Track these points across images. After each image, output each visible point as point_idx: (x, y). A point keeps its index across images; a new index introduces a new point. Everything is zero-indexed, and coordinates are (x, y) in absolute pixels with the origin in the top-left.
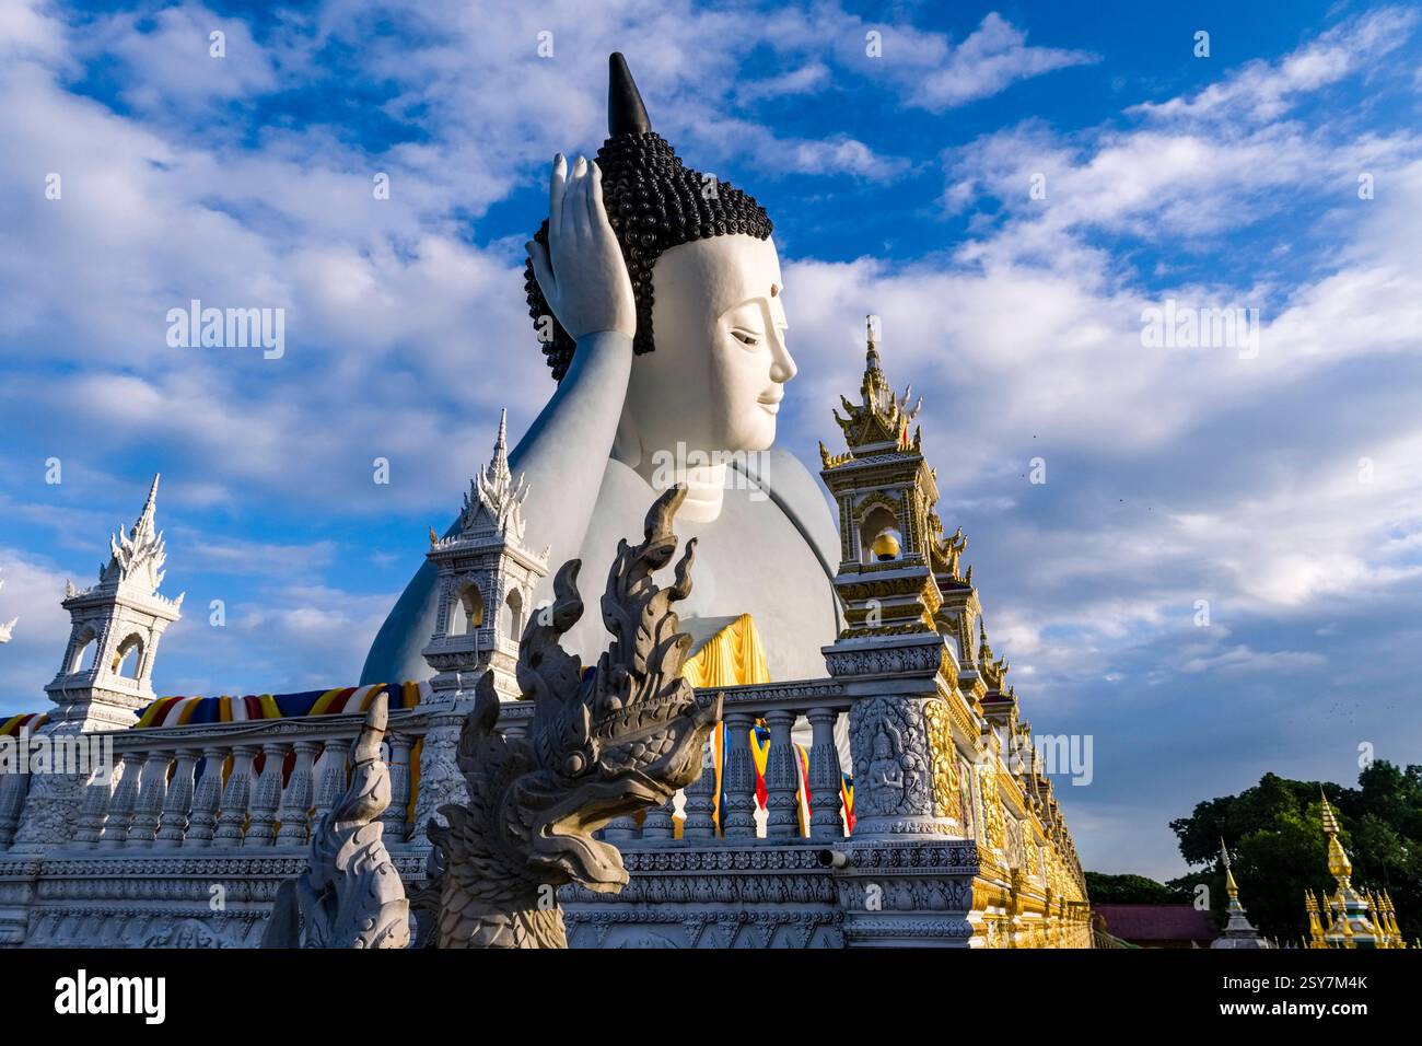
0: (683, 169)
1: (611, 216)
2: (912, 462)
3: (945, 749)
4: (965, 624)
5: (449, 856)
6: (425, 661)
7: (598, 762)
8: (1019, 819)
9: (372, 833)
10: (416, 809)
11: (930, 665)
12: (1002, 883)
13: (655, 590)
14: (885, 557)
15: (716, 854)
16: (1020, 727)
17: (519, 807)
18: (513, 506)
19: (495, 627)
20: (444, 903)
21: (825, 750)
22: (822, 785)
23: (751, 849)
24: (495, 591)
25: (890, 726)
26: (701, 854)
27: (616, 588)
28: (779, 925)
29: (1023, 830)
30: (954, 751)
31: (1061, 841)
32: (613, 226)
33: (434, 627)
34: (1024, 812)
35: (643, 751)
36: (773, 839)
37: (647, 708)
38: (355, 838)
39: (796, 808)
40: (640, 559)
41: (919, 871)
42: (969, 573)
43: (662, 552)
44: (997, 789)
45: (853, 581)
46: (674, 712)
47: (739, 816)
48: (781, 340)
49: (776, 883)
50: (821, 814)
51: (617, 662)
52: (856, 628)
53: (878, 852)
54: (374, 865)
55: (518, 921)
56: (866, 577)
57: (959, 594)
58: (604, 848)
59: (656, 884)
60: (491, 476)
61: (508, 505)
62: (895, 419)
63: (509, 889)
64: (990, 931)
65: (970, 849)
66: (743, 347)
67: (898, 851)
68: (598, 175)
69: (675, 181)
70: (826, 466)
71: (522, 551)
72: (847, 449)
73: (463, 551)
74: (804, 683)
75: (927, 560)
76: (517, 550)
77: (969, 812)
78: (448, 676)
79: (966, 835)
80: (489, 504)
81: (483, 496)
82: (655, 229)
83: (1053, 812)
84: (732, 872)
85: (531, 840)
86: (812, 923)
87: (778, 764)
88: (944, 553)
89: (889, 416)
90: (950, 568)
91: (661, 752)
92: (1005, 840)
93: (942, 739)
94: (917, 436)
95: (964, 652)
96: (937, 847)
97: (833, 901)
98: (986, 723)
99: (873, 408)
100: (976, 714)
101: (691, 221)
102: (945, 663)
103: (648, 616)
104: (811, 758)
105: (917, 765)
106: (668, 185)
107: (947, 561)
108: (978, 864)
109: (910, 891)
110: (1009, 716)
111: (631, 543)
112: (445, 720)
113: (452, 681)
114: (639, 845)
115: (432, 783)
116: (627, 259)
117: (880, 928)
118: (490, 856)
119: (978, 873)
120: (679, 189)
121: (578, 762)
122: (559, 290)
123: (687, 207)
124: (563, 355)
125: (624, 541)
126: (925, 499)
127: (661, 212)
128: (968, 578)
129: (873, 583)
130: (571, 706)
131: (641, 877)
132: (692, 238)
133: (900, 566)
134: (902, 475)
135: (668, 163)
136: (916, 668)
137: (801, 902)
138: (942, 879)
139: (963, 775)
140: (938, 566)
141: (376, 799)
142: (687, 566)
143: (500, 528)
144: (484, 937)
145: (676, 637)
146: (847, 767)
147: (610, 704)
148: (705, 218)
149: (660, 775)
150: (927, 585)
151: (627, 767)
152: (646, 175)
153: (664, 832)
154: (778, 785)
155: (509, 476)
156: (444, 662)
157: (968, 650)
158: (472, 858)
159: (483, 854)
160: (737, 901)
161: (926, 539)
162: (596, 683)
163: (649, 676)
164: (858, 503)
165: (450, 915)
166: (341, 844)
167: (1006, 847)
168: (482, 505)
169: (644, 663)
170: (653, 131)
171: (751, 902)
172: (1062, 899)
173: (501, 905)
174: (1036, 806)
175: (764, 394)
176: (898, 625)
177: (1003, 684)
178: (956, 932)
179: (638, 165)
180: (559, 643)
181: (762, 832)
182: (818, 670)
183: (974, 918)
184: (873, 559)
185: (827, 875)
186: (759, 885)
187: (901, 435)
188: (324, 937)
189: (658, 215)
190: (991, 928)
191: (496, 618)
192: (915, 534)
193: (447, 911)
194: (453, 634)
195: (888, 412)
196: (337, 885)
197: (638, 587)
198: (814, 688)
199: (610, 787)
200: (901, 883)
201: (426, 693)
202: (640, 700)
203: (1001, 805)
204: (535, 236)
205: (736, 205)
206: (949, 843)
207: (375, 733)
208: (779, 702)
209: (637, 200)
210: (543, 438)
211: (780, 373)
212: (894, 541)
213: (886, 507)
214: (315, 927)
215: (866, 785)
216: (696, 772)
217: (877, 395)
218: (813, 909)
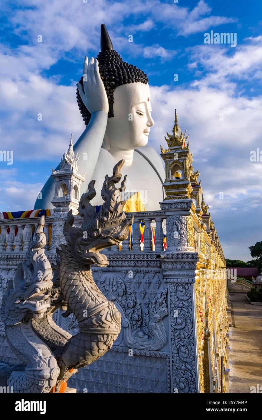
0: (123, 62)
1: (102, 76)
2: (186, 152)
3: (191, 229)
4: (198, 196)
5: (62, 257)
6: (52, 204)
7: (101, 234)
8: (209, 246)
9: (42, 251)
10: (51, 242)
11: (188, 207)
12: (204, 263)
13: (116, 189)
14: (177, 178)
15: (130, 255)
16: (211, 222)
17: (80, 245)
18: (75, 162)
19: (71, 195)
20: (61, 268)
21: (160, 229)
22: (158, 238)
23: (139, 254)
24: (70, 185)
25: (177, 223)
26: (126, 255)
27: (105, 188)
28: (146, 273)
29: (210, 249)
30: (194, 229)
31: (220, 251)
32: (102, 79)
33: (54, 195)
34: (211, 245)
35: (112, 231)
36: (145, 251)
37: (114, 220)
38: (37, 253)
39: (151, 243)
40: (112, 180)
41: (183, 260)
42: (200, 182)
43: (118, 179)
44: (204, 239)
45: (168, 184)
46: (121, 221)
47: (137, 246)
48: (150, 114)
49: (146, 262)
50: (158, 245)
51: (105, 208)
52: (169, 197)
53: (172, 255)
54: (43, 260)
55: (80, 273)
56: (172, 183)
57: (197, 188)
58: (102, 256)
59: (114, 262)
60: (68, 153)
61: (74, 162)
62: (182, 139)
63: (78, 266)
64: (201, 275)
65: (197, 255)
66: (139, 116)
67: (178, 255)
68: (98, 63)
69: (120, 65)
70: (162, 153)
71: (78, 175)
72: (168, 148)
73: (62, 174)
74: (154, 211)
75: (189, 179)
76: (76, 174)
77: (197, 245)
78: (58, 208)
79: (196, 251)
80: (68, 161)
81: (66, 159)
82: (114, 80)
83: (218, 244)
84: (134, 259)
85: (83, 254)
86: (155, 272)
87: (147, 233)
88: (193, 176)
89: (180, 139)
90: (195, 181)
91: (117, 232)
92: (206, 252)
93: (190, 227)
94: (188, 145)
95: (197, 203)
96: (188, 254)
97: (160, 267)
98: (202, 222)
99: (176, 136)
100: (200, 220)
101: (125, 78)
102: (192, 207)
103: (114, 196)
104: (156, 231)
105: (184, 233)
106: (118, 67)
107: (194, 179)
108: (198, 259)
109: (180, 265)
110: (208, 220)
111: (109, 176)
112: (58, 220)
113: (59, 209)
114: (110, 252)
115: (55, 236)
116: (106, 89)
117: (172, 274)
118: (73, 257)
119: (198, 261)
120: (121, 68)
121: (95, 234)
122: (86, 99)
123: (124, 74)
124: (88, 118)
125: (107, 175)
126: (189, 162)
127: (116, 75)
128: (200, 183)
129: (174, 185)
130: (93, 220)
131: (110, 260)
132: (125, 83)
133: (181, 180)
134: (183, 155)
135: (118, 60)
136: (184, 208)
137: (152, 267)
138: (189, 262)
139: (196, 235)
140: (192, 180)
141: (42, 243)
142: (124, 183)
143: (72, 168)
144: (72, 277)
145: (121, 202)
146: (165, 233)
147: (104, 219)
148: (129, 77)
149: (117, 238)
150: (188, 186)
151: (108, 236)
152: (112, 63)
153: (117, 249)
154: (147, 238)
155: (74, 153)
156: (57, 205)
157: (199, 203)
158: (68, 258)
159: (70, 257)
160: (135, 267)
161: (189, 173)
162: (100, 213)
163: (114, 212)
164: (171, 163)
165: (63, 272)
166: (34, 254)
167: (206, 253)
168: (66, 162)
169: (113, 209)
170: (114, 50)
171: (139, 267)
172: (219, 266)
173: (76, 270)
174: (214, 243)
175: (145, 130)
176: (180, 196)
177: (207, 212)
178: (192, 275)
179: (109, 60)
180: (90, 203)
181: (142, 249)
182: (158, 208)
183: (197, 272)
184: (174, 178)
185: (159, 261)
186: (141, 263)
187: (183, 144)
188: (31, 277)
189: (115, 76)
190: (201, 274)
191: (71, 193)
192: (186, 172)
193: (62, 271)
194: (59, 197)
195: (180, 137)
196: (33, 264)
197: (111, 188)
198: (157, 213)
199: (103, 240)
200: (178, 263)
201: (52, 212)
202: (112, 218)
203: (205, 243)
204: (79, 82)
205: (138, 73)
206: (191, 253)
207: (41, 226)
208: (148, 216)
209: (109, 71)
210: (82, 142)
211: (149, 124)
212: (180, 174)
213: (178, 164)
214: (28, 274)
215: (170, 238)
216: (127, 236)
217: (177, 132)
218: (155, 269)
